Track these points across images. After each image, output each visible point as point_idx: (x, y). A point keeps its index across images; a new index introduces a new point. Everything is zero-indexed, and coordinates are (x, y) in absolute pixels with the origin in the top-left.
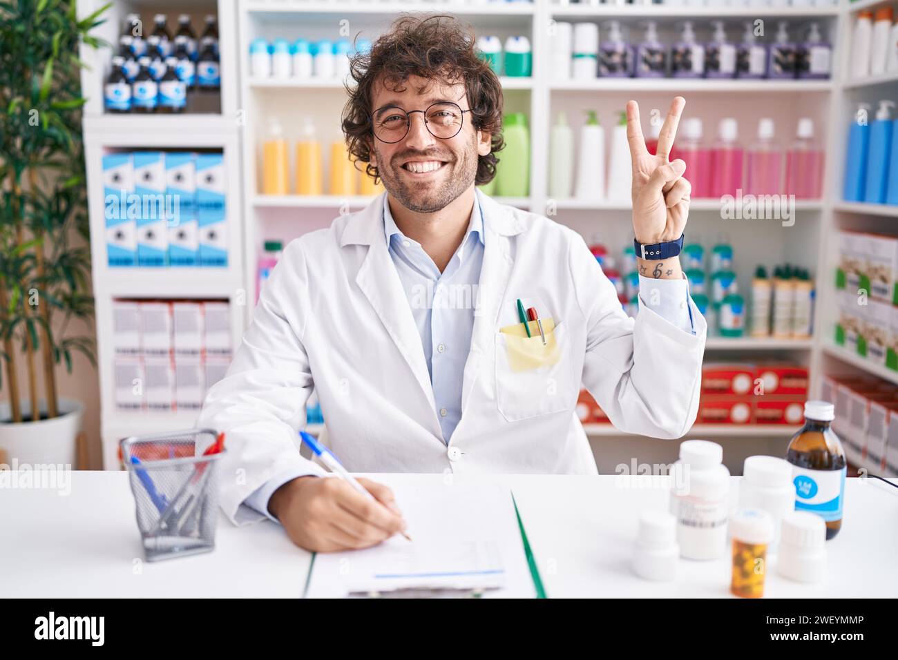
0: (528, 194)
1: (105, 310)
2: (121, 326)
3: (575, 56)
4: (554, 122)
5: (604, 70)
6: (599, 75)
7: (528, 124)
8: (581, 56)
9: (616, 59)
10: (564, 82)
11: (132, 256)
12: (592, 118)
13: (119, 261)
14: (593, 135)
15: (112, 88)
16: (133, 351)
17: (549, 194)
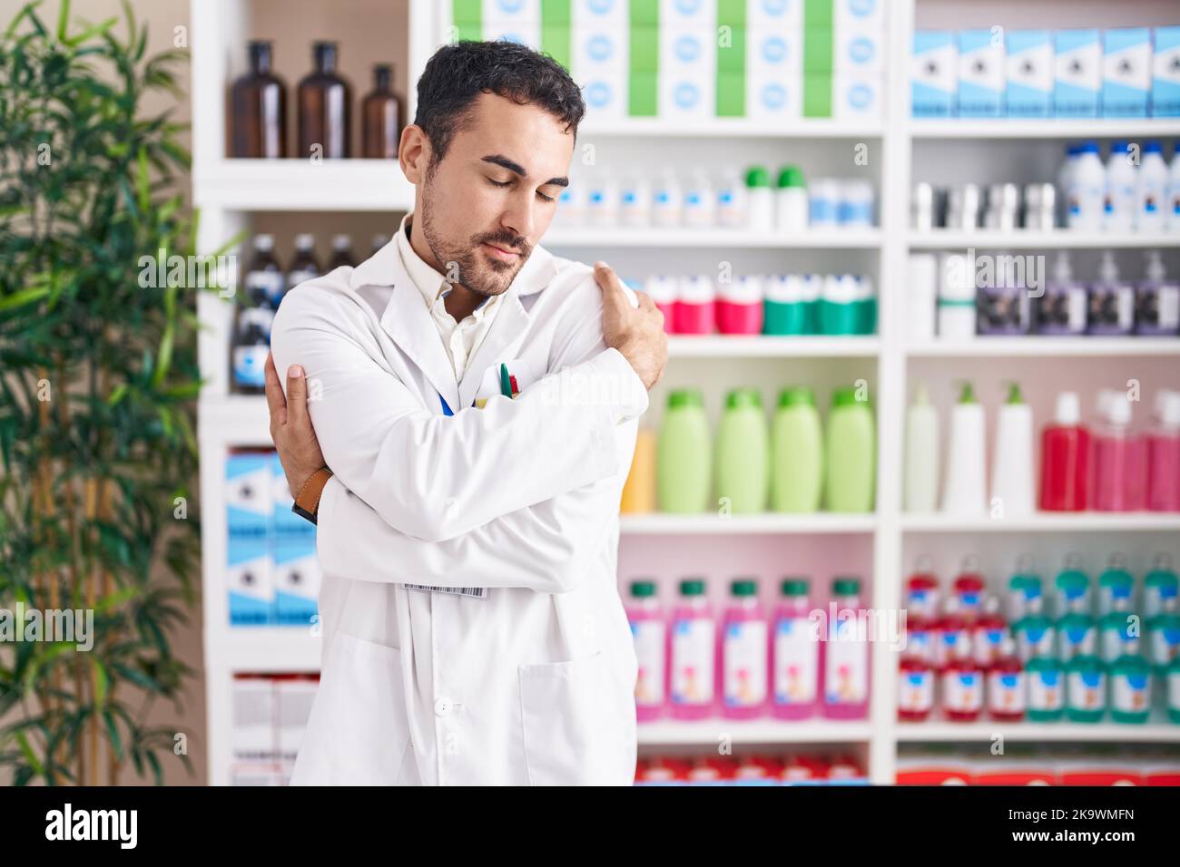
0: (873, 507)
1: (221, 694)
2: (244, 717)
3: (939, 303)
4: (911, 400)
5: (985, 325)
6: (979, 331)
7: (872, 404)
8: (951, 303)
9: (1001, 309)
10: (925, 343)
11: (266, 610)
12: (967, 394)
13: (245, 617)
14: (969, 419)
15: (242, 354)
16: (263, 755)
17: (905, 506)
